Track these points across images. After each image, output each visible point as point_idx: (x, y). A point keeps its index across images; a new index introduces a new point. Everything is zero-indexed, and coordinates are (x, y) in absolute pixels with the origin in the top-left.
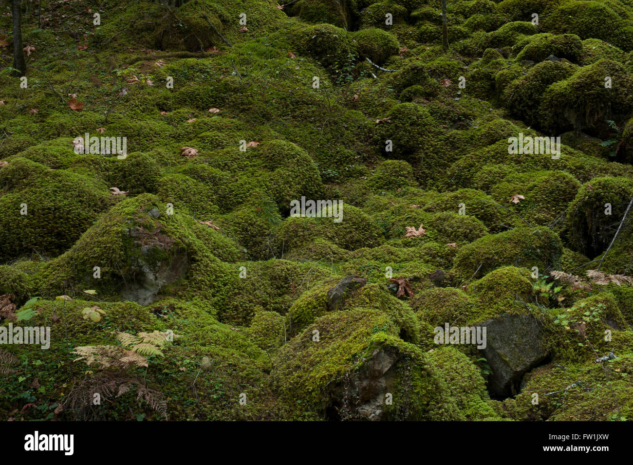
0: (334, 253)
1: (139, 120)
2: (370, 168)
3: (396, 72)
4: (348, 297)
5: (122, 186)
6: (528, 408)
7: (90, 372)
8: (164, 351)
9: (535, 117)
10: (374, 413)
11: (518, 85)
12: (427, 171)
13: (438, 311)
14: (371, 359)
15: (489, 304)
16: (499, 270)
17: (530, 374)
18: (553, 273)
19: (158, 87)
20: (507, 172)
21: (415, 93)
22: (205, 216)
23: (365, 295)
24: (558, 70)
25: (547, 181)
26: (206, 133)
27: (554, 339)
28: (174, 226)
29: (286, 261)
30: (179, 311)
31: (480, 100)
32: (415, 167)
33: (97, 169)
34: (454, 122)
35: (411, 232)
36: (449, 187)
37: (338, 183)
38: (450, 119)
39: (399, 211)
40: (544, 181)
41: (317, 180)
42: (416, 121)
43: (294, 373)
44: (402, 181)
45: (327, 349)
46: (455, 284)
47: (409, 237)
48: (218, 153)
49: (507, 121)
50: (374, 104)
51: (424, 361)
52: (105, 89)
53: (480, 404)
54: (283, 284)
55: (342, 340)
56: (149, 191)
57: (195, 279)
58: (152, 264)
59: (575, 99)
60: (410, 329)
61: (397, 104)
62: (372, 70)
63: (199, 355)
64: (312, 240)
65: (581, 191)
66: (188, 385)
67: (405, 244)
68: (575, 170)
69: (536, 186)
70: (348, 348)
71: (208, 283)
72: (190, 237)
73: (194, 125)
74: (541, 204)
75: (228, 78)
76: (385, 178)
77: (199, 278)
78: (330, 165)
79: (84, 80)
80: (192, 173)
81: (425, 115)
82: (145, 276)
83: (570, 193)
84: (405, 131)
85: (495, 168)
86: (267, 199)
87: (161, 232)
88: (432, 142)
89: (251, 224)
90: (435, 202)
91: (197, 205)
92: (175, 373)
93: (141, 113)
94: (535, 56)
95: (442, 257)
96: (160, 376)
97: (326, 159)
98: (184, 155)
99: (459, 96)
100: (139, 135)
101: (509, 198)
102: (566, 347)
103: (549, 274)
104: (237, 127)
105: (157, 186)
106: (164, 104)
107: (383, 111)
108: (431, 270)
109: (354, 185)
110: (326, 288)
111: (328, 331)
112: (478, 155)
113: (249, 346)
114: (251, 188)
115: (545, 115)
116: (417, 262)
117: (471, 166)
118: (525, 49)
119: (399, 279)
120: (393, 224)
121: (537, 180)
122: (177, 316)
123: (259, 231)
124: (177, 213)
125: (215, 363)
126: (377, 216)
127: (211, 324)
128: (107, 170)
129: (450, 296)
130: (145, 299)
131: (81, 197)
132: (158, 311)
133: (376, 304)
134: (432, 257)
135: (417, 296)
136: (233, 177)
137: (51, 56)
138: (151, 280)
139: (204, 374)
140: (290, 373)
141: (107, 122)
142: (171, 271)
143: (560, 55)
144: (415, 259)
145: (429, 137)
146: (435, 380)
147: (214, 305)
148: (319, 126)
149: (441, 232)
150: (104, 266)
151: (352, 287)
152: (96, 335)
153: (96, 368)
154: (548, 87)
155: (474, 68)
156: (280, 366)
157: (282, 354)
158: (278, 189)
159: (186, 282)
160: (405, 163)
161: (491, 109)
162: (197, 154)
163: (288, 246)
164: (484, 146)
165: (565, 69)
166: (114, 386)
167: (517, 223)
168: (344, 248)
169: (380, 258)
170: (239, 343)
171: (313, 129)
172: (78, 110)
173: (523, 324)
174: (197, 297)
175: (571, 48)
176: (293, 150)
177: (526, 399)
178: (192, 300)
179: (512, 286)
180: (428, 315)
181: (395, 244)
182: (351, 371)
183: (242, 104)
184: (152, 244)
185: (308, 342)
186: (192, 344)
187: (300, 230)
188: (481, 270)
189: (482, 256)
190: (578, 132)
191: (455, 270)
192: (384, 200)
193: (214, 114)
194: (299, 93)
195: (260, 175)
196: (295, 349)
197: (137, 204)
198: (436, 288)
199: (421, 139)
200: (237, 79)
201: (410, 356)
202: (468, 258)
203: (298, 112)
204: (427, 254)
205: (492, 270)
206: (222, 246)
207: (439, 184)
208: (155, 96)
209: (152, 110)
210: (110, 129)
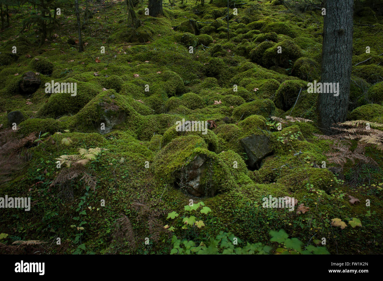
0: (186, 111)
1: (120, 65)
2: (202, 80)
3: (212, 48)
6: (264, 176)
9: (261, 61)
10: (196, 185)
11: (255, 50)
12: (222, 81)
14: (193, 161)
15: (247, 130)
16: (251, 116)
17: (264, 160)
18: (272, 117)
19: (128, 54)
20: (252, 80)
21: (218, 54)
22: (139, 98)
24: (269, 44)
25: (267, 83)
26: (143, 69)
27: (275, 145)
28: (120, 101)
29: (167, 114)
31: (241, 56)
32: (218, 80)
33: (99, 82)
34: (232, 64)
37: (190, 86)
39: (212, 95)
41: (182, 85)
42: (218, 64)
43: (160, 165)
44: (214, 85)
45: (175, 154)
46: (233, 122)
47: (216, 104)
48: (146, 76)
49: (251, 63)
50: (204, 59)
51: (219, 160)
53: (245, 177)
54: (165, 123)
55: (182, 150)
57: (128, 122)
58: (109, 117)
61: (212, 58)
62: (203, 48)
63: (120, 157)
64: (178, 106)
65: (280, 85)
66: (111, 172)
67: (214, 107)
68: (277, 79)
69: (263, 85)
70: (184, 154)
71: (134, 124)
72: (127, 106)
73: (139, 67)
74: (265, 91)
75: (152, 51)
76: (207, 84)
77: (130, 122)
78: (187, 79)
80: (136, 82)
81: (222, 61)
83: (276, 87)
84: (215, 67)
85: (247, 79)
86: (163, 91)
87: (114, 104)
88: (224, 71)
89: (156, 101)
90: (225, 92)
91: (136, 94)
92: (107, 166)
93: (121, 63)
94: (260, 40)
95: (228, 112)
96: (100, 168)
97: (186, 77)
98: (134, 77)
99: (234, 55)
100: (119, 70)
101: (253, 89)
102: (280, 148)
103: (270, 118)
104: (154, 67)
106: (129, 60)
107: (207, 61)
108: (223, 117)
109: (196, 86)
111: (177, 145)
112: (241, 75)
114: (157, 88)
115: (265, 60)
116: (218, 114)
117: (238, 79)
118: (257, 38)
119: (211, 121)
120: (210, 100)
121: (263, 83)
122: (119, 138)
123: (159, 103)
125: (127, 160)
126: (204, 97)
127: (132, 141)
128: (103, 82)
129: (231, 127)
131: (89, 91)
134: (224, 112)
135: (218, 127)
136: (151, 84)
137: (93, 46)
139: (120, 166)
141: (108, 66)
142: (118, 119)
143: (270, 39)
144: (218, 113)
145: (223, 69)
146: (224, 169)
147: (136, 133)
148: (184, 66)
149: (227, 102)
150: (89, 118)
154: (266, 50)
155: (239, 46)
158: (167, 88)
159: (125, 124)
160: (214, 78)
161: (245, 59)
162: (139, 76)
163: (170, 109)
164: (243, 71)
165: (272, 44)
167: (256, 98)
168: (190, 109)
169: (204, 113)
170: (141, 150)
171: (182, 67)
172: (99, 62)
173: (261, 139)
174: (129, 130)
175: (273, 37)
176: (173, 74)
177: (263, 171)
178: (126, 131)
179: (256, 123)
180: (222, 135)
181: (210, 107)
182: (185, 166)
183: (157, 59)
184: (109, 109)
185: (168, 150)
188: (243, 117)
189: (244, 111)
190: (277, 66)
191: (233, 117)
192: (207, 91)
193: (147, 63)
194: (177, 55)
195: (161, 83)
196: (162, 154)
198: (226, 124)
199: (220, 70)
200: (156, 51)
201: (212, 158)
202: (238, 112)
203: (177, 62)
204: (222, 111)
205: (248, 117)
206: (143, 110)
207: (227, 85)
208: (126, 58)
209: (125, 62)
210: (109, 68)
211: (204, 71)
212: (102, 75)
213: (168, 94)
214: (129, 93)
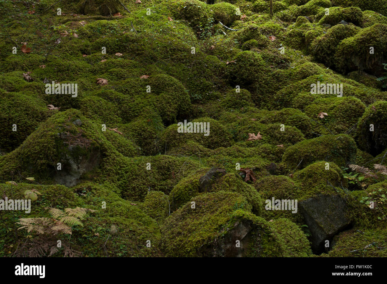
0: (201, 151)
1: (69, 60)
2: (223, 94)
3: (239, 31)
4: (213, 183)
5: (56, 104)
7: (30, 236)
8: (83, 222)
9: (331, 61)
11: (321, 40)
12: (260, 96)
13: (274, 192)
15: (309, 187)
16: (315, 164)
17: (338, 236)
18: (351, 166)
19: (81, 38)
20: (315, 97)
21: (252, 44)
22: (113, 125)
23: (226, 181)
24: (347, 30)
25: (343, 104)
26: (114, 69)
27: (355, 212)
28: (91, 131)
29: (168, 156)
30: (94, 191)
31: (295, 50)
32: (253, 94)
33: (39, 92)
34: (278, 64)
35: (252, 137)
36: (275, 107)
37: (201, 104)
38: (275, 62)
39: (244, 122)
40: (340, 104)
41: (188, 101)
42: (253, 63)
43: (177, 237)
44: (244, 102)
45: (200, 221)
46: (284, 173)
47: (251, 140)
48: (121, 82)
49: (313, 63)
50: (225, 51)
51: (271, 230)
52: (46, 40)
54: (166, 172)
55: (211, 214)
56: (75, 107)
57: (105, 169)
58: (76, 159)
59: (359, 49)
60: (256, 205)
61: (240, 51)
62: (223, 30)
63: (109, 224)
64: (185, 142)
65: (367, 110)
66: (100, 246)
67: (248, 145)
68: (360, 97)
69: (335, 107)
70: (216, 220)
71: (114, 171)
72: (103, 139)
73: (105, 64)
74: (339, 119)
75: (128, 33)
76: (233, 101)
77: (109, 168)
78: (196, 91)
79: (32, 34)
80: (104, 95)
81: (260, 59)
82: (70, 166)
83: (358, 112)
84: (246, 69)
86: (155, 114)
87: (82, 135)
88: (264, 77)
89: (144, 131)
90: (267, 117)
91: (107, 117)
92: (92, 237)
93: (70, 56)
94: (331, 21)
95: (274, 154)
96: (80, 240)
97: (194, 87)
98: (98, 84)
99: (281, 47)
100: (68, 70)
101: (317, 114)
102: (363, 218)
103: (348, 167)
104: (134, 65)
105: (80, 104)
106: (85, 50)
107: (231, 57)
108: (267, 163)
109: (212, 105)
110: (198, 176)
111: (201, 207)
112: (295, 86)
113: (144, 216)
114: (144, 106)
115: (339, 60)
116: (257, 158)
117: (291, 93)
118: (324, 17)
119: (246, 169)
120: (240, 131)
121: (336, 103)
122: (93, 194)
123: (149, 135)
124: (93, 123)
125: (120, 230)
126: (228, 126)
127: (117, 200)
129: (281, 181)
130: (71, 183)
131: (27, 111)
132: (79, 191)
133: (233, 188)
134: (266, 154)
135: (258, 181)
136: (131, 98)
137: (10, 18)
138: (75, 169)
139: (112, 238)
140: (174, 237)
141: (47, 61)
142: (89, 163)
143: (348, 20)
144: (256, 155)
145: (262, 74)
146: (278, 243)
147: (119, 186)
148: (188, 66)
149: (272, 137)
150: (42, 159)
151: (217, 175)
152: (35, 209)
153: (35, 234)
154: (341, 42)
155: (290, 29)
156: (167, 232)
157: (167, 223)
158: (162, 107)
159: (99, 171)
160: (246, 90)
161: (302, 56)
162: (107, 83)
163: (169, 146)
164: (298, 80)
165: (352, 30)
166: (47, 247)
167: (323, 132)
168: (207, 148)
169: (232, 155)
170: (137, 215)
171: (185, 68)
172: (28, 53)
173: (333, 202)
174: (107, 181)
175: (355, 16)
176: (172, 81)
177: (336, 254)
178: (103, 183)
179: (325, 175)
180: (267, 195)
181: (241, 145)
182: (219, 237)
183: (138, 50)
184: (76, 144)
185: (186, 215)
186: (104, 216)
187: (177, 135)
188: (302, 163)
189: (303, 154)
190: (361, 71)
191: (283, 163)
192: (233, 115)
193: (119, 57)
194: (175, 44)
195: (150, 97)
196: (177, 220)
197: (66, 116)
198: (272, 176)
199: (256, 75)
200: (134, 34)
201: (261, 227)
202: (293, 155)
203: (175, 56)
204: (263, 152)
205: (309, 164)
206: (124, 146)
207: (269, 105)
208: (79, 45)
209: (77, 54)
210: (48, 66)
211: (226, 77)
212: (38, 79)
213: (164, 118)
214: (95, 116)
